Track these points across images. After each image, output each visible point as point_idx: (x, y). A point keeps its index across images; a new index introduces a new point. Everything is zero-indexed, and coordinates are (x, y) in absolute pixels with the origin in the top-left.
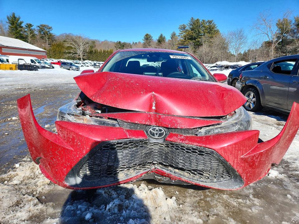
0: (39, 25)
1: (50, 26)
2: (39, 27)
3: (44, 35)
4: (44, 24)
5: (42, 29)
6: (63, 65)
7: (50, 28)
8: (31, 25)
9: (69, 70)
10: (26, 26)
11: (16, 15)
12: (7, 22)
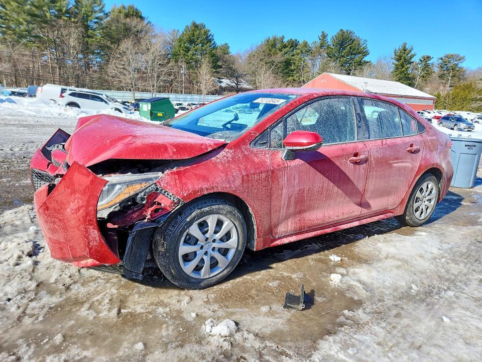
0: (442, 56)
1: (462, 55)
2: (442, 59)
3: (446, 72)
4: (451, 53)
5: (445, 62)
6: (443, 121)
7: (461, 59)
8: (429, 58)
9: (452, 129)
10: (421, 61)
11: (407, 47)
12: (392, 59)
